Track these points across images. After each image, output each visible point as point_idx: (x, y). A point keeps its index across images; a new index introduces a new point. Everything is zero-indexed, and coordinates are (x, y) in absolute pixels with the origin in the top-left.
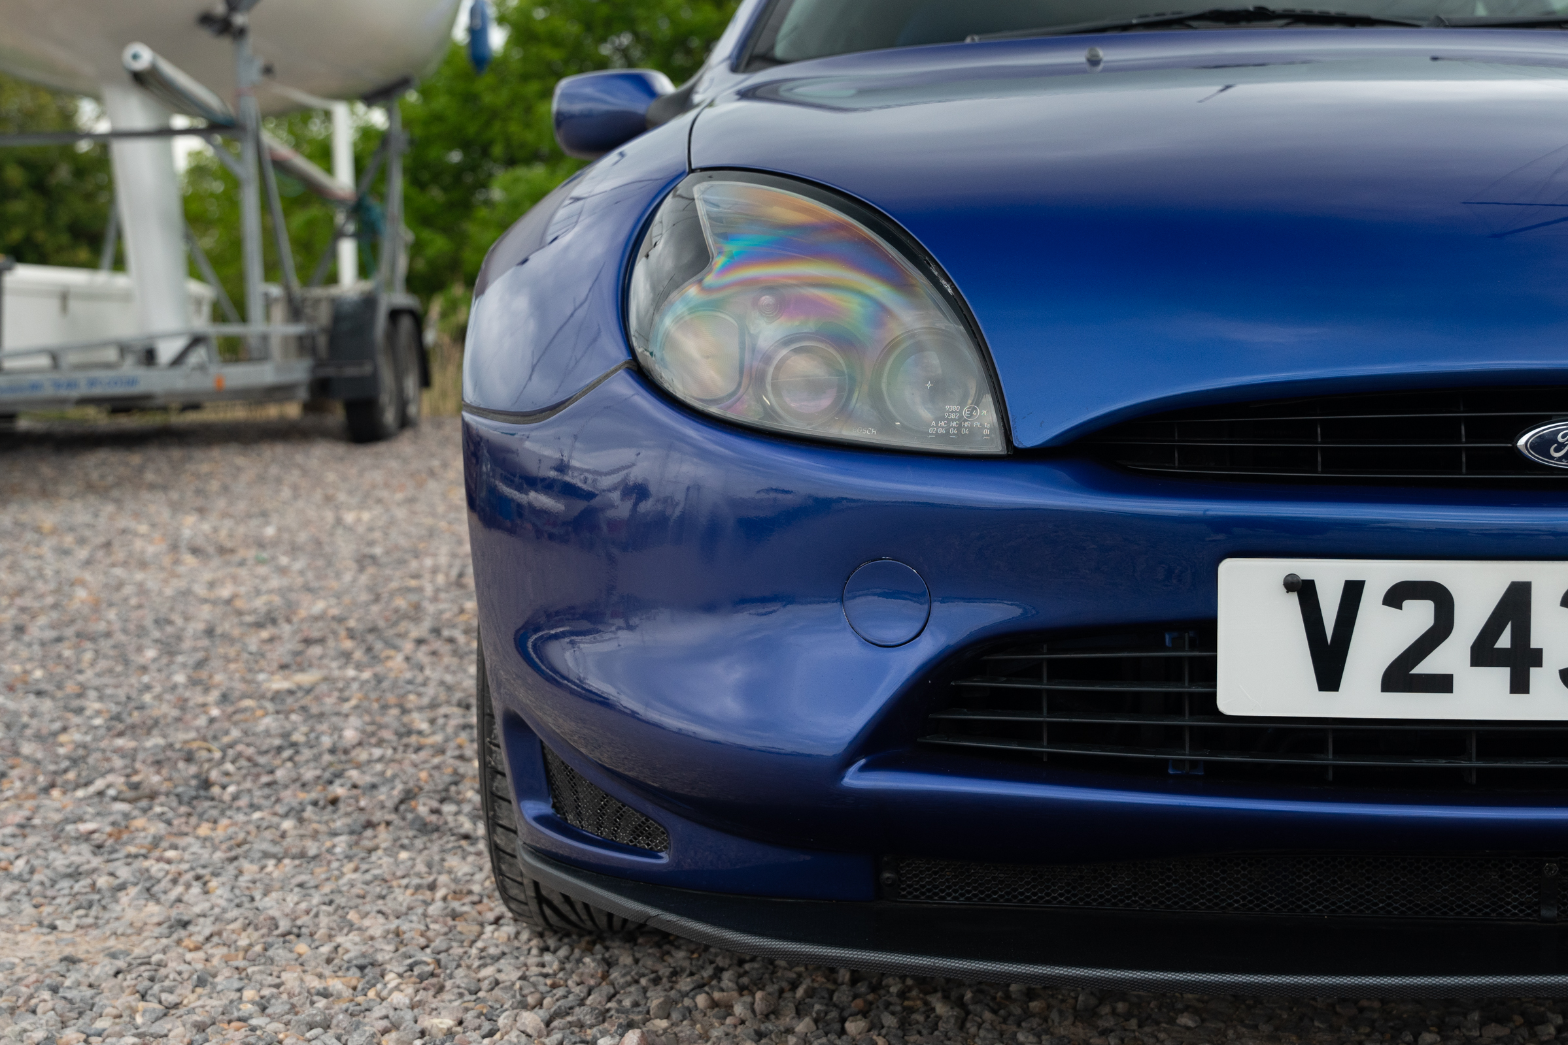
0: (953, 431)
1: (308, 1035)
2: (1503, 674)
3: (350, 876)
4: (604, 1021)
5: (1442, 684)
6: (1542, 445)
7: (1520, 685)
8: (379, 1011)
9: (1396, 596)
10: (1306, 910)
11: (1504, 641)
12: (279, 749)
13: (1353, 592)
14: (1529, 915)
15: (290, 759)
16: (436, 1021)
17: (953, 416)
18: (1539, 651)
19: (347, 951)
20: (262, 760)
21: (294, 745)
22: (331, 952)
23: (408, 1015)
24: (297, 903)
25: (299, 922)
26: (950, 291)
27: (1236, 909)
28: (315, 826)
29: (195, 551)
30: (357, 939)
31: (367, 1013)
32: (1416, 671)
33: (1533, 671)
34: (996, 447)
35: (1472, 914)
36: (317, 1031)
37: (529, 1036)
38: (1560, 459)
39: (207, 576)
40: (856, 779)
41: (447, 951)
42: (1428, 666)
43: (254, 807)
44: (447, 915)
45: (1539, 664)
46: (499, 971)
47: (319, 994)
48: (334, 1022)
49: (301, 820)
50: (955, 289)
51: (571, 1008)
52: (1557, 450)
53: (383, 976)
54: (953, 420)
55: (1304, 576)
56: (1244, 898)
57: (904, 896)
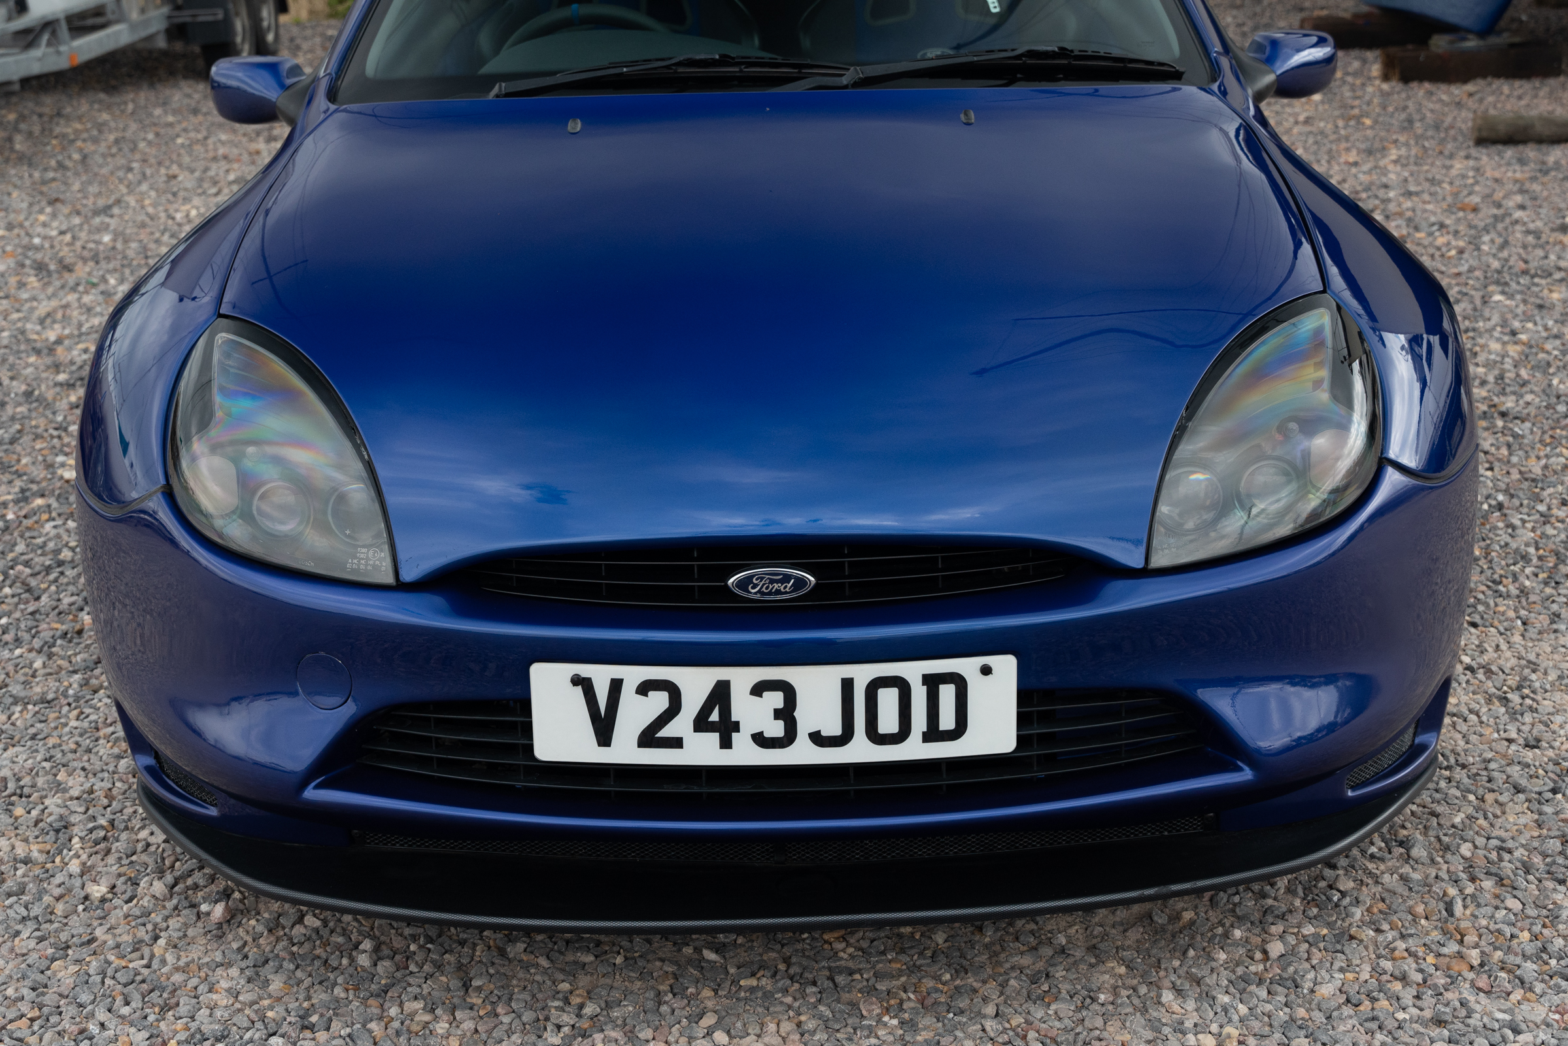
0: (362, 567)
1: (7, 903)
2: (715, 737)
3: (73, 723)
4: (212, 882)
5: (677, 743)
6: (744, 584)
7: (726, 744)
8: (59, 879)
9: (644, 688)
10: (625, 856)
11: (715, 717)
12: (48, 570)
13: (616, 686)
14: (768, 859)
15: (56, 580)
16: (96, 888)
17: (362, 556)
18: (738, 723)
19: (50, 814)
20: (33, 582)
21: (61, 563)
22: (40, 815)
23: (77, 882)
24: (26, 760)
25: (22, 783)
26: (366, 457)
27: (581, 855)
28: (60, 662)
29: (40, 267)
30: (59, 801)
31: (52, 879)
32: (659, 735)
33: (734, 735)
34: (389, 579)
35: (732, 859)
36: (13, 899)
37: (157, 899)
38: (755, 593)
39: (43, 308)
40: (312, 794)
41: (121, 811)
42: (666, 732)
43: (18, 641)
44: (129, 773)
45: (738, 731)
46: (152, 834)
47: (22, 862)
48: (27, 889)
49: (50, 656)
50: (369, 456)
51: (193, 870)
52: (753, 588)
53: (70, 840)
54: (363, 559)
55: (584, 675)
56: (585, 849)
57: (369, 843)
